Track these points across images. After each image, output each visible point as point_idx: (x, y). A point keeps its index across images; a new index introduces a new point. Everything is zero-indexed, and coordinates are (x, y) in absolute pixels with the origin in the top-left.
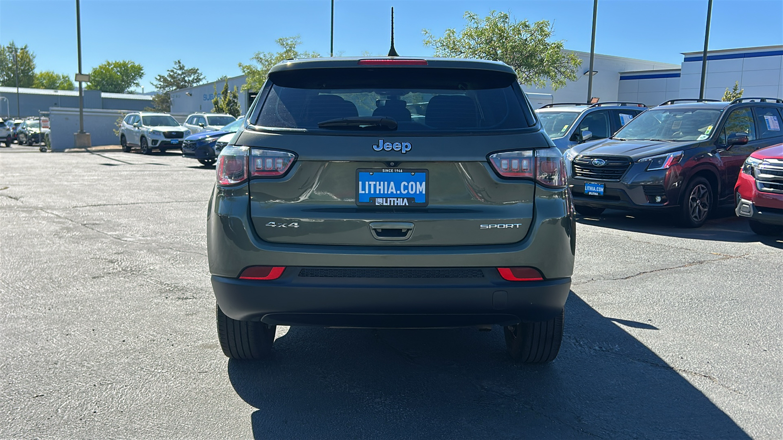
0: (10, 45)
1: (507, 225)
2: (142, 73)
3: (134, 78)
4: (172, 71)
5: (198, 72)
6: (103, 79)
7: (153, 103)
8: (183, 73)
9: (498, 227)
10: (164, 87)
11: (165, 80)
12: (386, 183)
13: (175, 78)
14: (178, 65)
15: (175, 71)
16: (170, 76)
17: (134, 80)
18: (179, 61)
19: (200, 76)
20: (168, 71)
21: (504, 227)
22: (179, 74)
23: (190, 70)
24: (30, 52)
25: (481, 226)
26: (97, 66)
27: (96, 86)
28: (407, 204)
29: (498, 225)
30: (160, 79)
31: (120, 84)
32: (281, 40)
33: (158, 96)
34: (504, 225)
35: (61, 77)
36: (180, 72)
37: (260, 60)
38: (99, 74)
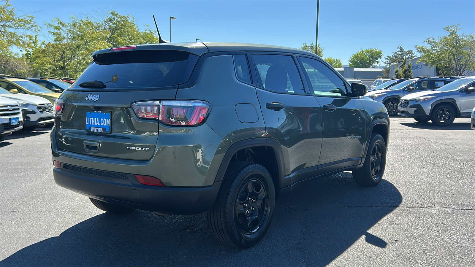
0: (311, 44)
1: (141, 148)
2: (382, 55)
3: (376, 59)
4: (396, 53)
5: (412, 52)
6: (358, 60)
7: (382, 73)
8: (402, 54)
9: (136, 149)
10: (390, 63)
11: (391, 59)
12: (96, 118)
13: (397, 57)
14: (399, 49)
15: (398, 52)
16: (395, 56)
17: (376, 60)
18: (400, 47)
19: (413, 55)
20: (393, 53)
21: (139, 149)
22: (399, 55)
23: (407, 51)
24: (321, 48)
25: (128, 147)
26: (355, 53)
27: (354, 64)
28: (102, 132)
29: (136, 148)
30: (388, 58)
31: (367, 63)
32: (447, 27)
33: (385, 68)
34: (139, 148)
35: (336, 61)
36: (400, 53)
37: (429, 42)
38: (356, 58)
